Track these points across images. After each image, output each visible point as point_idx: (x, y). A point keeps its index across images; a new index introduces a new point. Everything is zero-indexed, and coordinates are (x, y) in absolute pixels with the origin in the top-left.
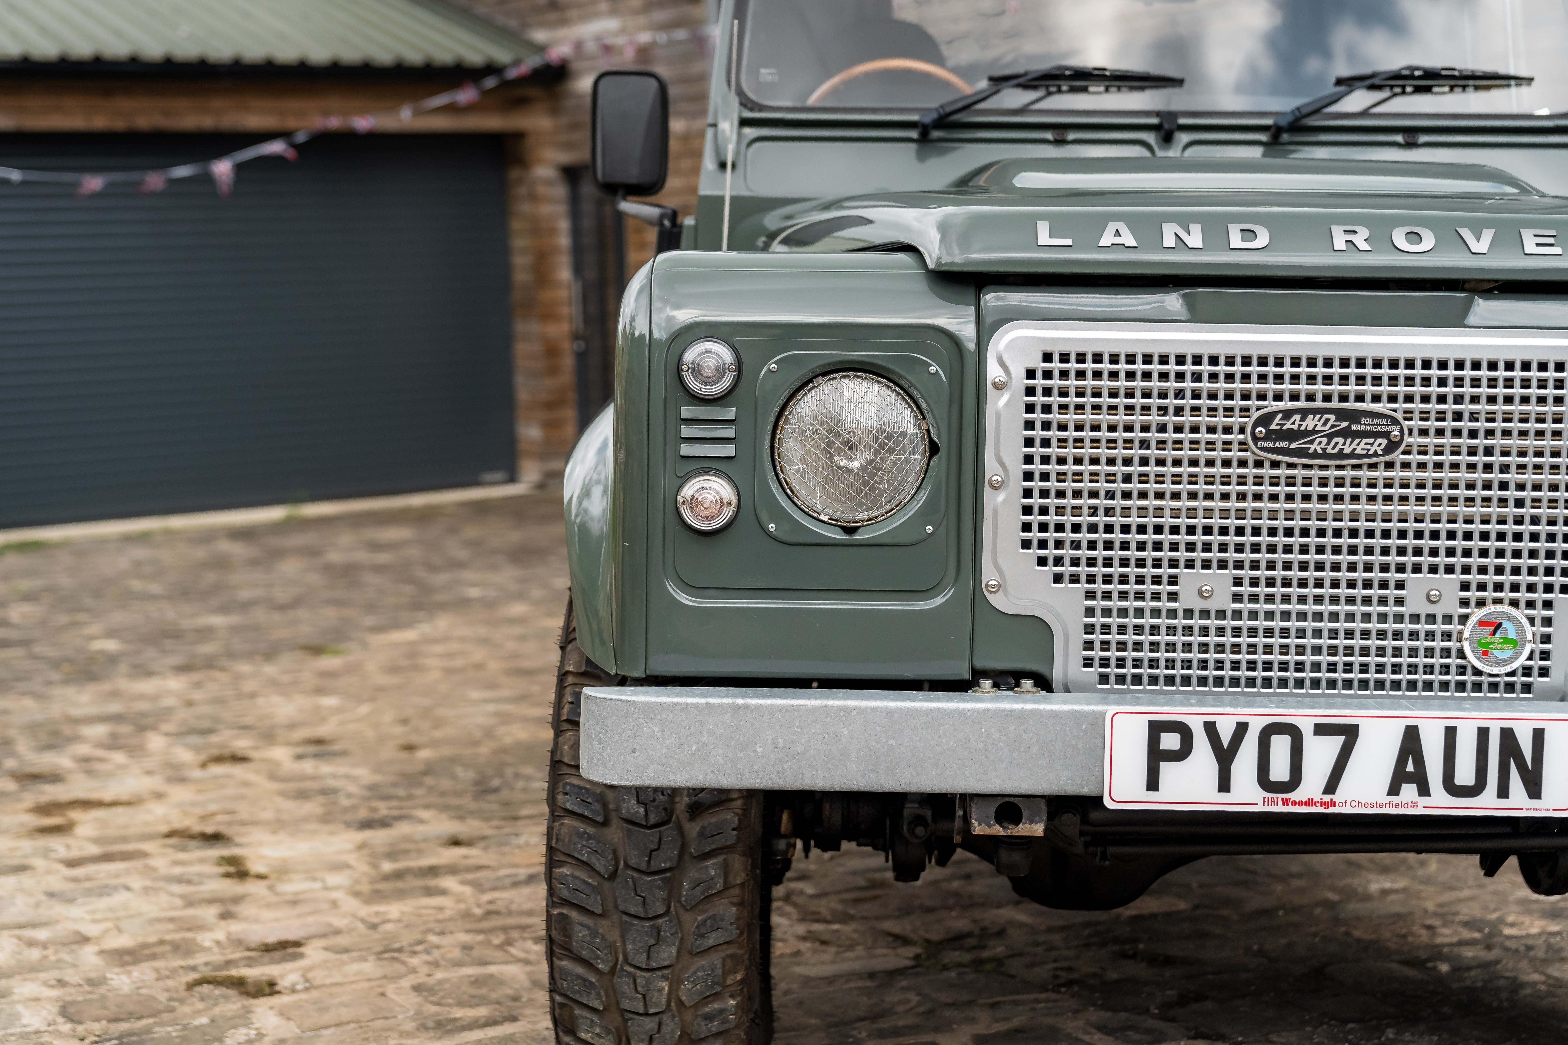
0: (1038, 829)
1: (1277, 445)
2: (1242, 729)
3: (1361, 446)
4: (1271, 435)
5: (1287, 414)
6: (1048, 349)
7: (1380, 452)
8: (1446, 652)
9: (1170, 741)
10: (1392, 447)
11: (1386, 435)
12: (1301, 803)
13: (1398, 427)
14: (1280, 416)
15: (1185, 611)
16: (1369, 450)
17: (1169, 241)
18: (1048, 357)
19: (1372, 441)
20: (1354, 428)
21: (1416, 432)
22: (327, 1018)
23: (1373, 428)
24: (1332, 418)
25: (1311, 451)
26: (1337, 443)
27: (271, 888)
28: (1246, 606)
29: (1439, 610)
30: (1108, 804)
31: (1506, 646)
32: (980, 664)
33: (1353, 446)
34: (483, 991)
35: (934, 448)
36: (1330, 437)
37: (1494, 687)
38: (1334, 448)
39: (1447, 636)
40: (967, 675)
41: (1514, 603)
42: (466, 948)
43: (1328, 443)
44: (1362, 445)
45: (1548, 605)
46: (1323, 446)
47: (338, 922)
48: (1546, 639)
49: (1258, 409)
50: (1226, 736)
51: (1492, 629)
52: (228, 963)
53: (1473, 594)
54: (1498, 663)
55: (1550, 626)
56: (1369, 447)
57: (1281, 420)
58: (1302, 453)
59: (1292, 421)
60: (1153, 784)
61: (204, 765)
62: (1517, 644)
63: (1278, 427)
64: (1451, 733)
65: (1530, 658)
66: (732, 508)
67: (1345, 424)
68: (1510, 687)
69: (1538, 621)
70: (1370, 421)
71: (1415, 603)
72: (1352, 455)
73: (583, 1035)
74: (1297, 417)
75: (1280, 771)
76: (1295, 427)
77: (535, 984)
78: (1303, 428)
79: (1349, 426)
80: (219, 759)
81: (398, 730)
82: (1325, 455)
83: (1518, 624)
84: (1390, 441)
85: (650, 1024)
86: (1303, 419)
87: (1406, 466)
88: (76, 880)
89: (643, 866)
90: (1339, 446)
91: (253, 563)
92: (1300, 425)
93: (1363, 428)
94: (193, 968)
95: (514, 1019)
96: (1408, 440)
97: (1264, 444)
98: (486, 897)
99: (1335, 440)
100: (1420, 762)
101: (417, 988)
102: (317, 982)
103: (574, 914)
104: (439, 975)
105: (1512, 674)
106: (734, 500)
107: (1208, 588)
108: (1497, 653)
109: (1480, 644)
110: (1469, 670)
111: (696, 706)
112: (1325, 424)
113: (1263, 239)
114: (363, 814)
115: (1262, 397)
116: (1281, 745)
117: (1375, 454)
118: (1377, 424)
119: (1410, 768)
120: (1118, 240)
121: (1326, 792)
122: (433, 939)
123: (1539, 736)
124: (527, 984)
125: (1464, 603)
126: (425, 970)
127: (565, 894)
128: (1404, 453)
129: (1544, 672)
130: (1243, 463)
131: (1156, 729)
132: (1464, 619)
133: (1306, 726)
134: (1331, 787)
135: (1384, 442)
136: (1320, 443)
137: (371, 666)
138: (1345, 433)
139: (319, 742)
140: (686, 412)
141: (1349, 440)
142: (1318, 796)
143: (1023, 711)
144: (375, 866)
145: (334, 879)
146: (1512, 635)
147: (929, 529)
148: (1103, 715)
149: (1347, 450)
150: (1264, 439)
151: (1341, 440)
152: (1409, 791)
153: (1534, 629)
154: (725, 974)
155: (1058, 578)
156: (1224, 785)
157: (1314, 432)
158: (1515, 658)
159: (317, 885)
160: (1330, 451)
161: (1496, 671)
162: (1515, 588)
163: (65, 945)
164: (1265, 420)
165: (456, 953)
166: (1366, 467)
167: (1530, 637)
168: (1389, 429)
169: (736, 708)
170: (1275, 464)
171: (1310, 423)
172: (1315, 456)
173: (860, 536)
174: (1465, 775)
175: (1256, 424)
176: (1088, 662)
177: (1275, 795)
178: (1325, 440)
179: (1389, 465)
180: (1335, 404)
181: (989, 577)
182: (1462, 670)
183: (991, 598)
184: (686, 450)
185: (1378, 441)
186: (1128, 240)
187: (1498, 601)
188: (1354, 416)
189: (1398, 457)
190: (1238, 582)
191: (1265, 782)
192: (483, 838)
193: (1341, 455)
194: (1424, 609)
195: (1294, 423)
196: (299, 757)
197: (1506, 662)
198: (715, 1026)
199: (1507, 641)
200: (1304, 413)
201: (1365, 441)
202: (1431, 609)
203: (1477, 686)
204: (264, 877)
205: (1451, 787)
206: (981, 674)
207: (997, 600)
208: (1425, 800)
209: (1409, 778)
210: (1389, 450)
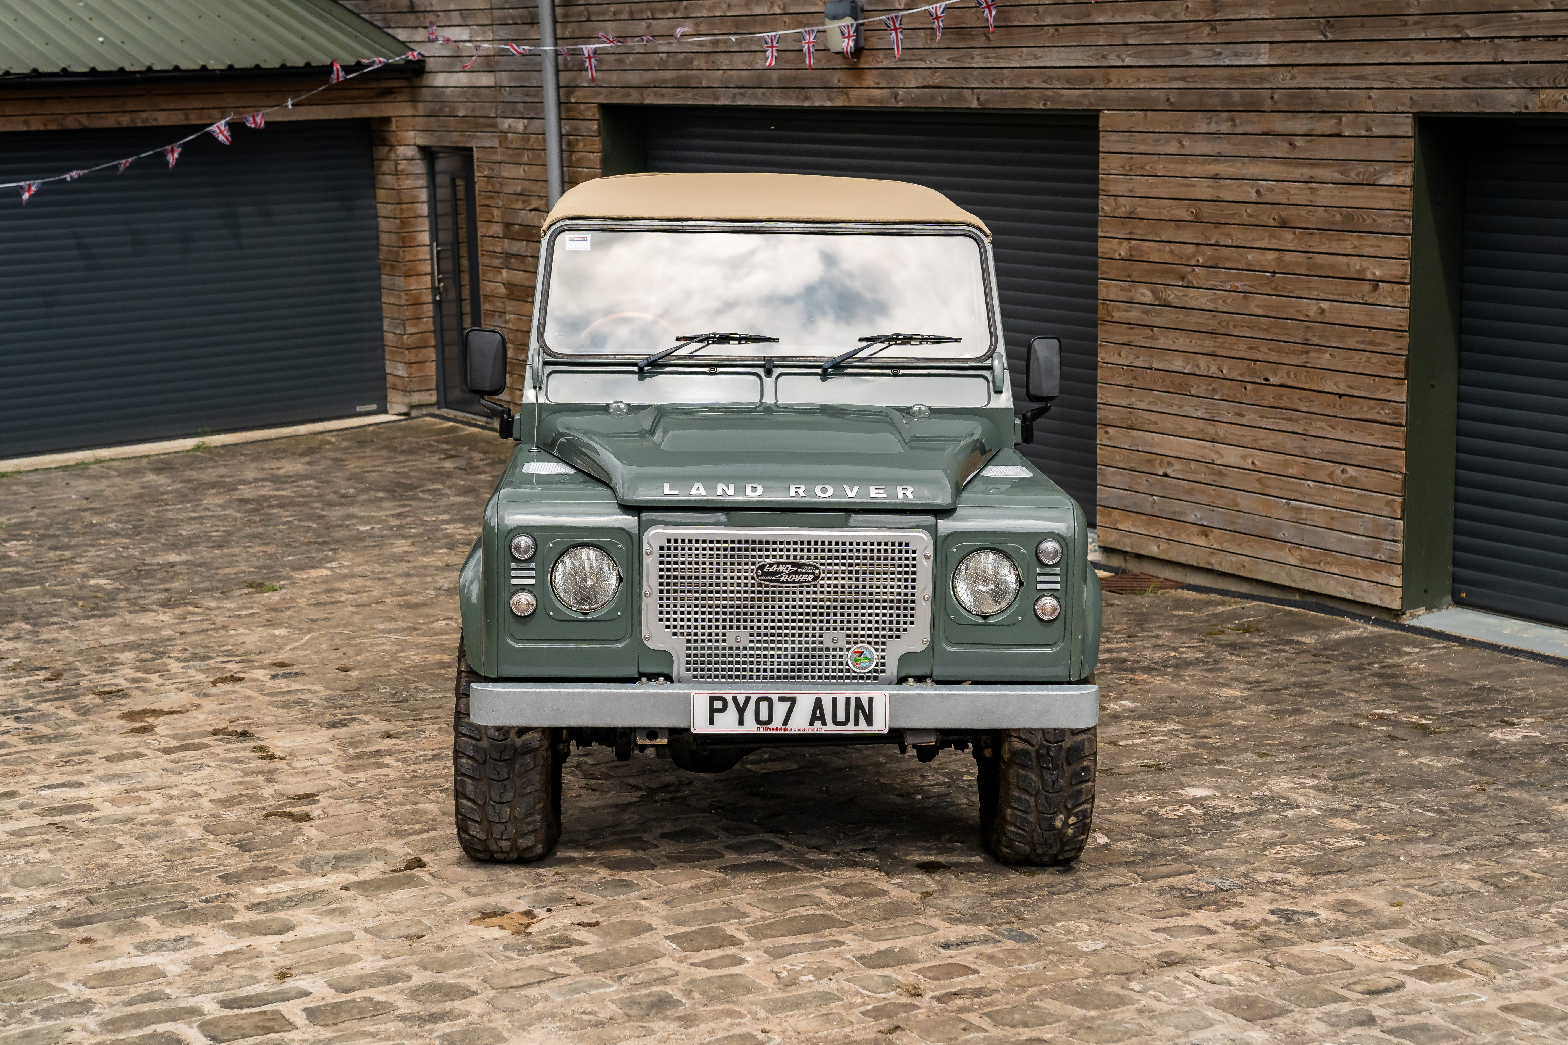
0: (665, 741)
1: (767, 578)
2: (748, 700)
3: (802, 578)
4: (764, 574)
5: (771, 565)
6: (669, 538)
7: (811, 580)
8: (841, 664)
9: (718, 705)
10: (815, 578)
11: (813, 573)
12: (773, 730)
13: (818, 570)
15: (729, 647)
16: (806, 580)
17: (720, 492)
19: (807, 576)
20: (799, 570)
21: (826, 572)
22: (341, 831)
23: (808, 571)
24: (790, 566)
25: (781, 580)
27: (289, 765)
28: (756, 645)
29: (838, 646)
30: (693, 731)
31: (866, 661)
32: (642, 671)
33: (800, 578)
34: (417, 817)
35: (621, 579)
36: (789, 574)
37: (862, 678)
38: (791, 579)
39: (841, 657)
40: (637, 675)
41: (869, 643)
42: (405, 796)
43: (789, 577)
45: (884, 643)
46: (787, 578)
47: (333, 783)
48: (883, 657)
49: (759, 563)
50: (741, 703)
51: (860, 654)
52: (281, 805)
53: (852, 639)
54: (862, 668)
55: (884, 652)
56: (806, 578)
57: (768, 567)
58: (778, 581)
59: (773, 567)
60: (711, 722)
61: (214, 683)
62: (870, 660)
63: (767, 571)
64: (834, 700)
65: (876, 666)
66: (534, 606)
67: (796, 569)
68: (869, 678)
69: (879, 650)
70: (806, 567)
71: (827, 643)
72: (799, 582)
73: (472, 833)
74: (775, 566)
75: (764, 716)
76: (775, 571)
77: (444, 813)
80: (224, 680)
81: (334, 655)
82: (787, 582)
83: (871, 652)
84: (815, 576)
85: (502, 827)
86: (778, 567)
87: (822, 586)
88: (173, 761)
89: (498, 758)
90: (793, 578)
92: (777, 570)
93: (803, 570)
94: (263, 808)
95: (435, 830)
96: (822, 575)
97: (762, 577)
98: (411, 768)
99: (792, 576)
100: (822, 713)
101: (383, 816)
102: (331, 814)
103: (467, 780)
104: (393, 810)
105: (869, 672)
106: (534, 602)
107: (739, 638)
108: (862, 664)
109: (855, 660)
110: (851, 671)
111: (519, 693)
112: (787, 569)
113: (760, 491)
114: (328, 718)
115: (760, 557)
116: (764, 706)
117: (809, 582)
118: (809, 569)
119: (818, 714)
120: (698, 492)
121: (783, 725)
122: (385, 791)
123: (871, 700)
124: (439, 813)
125: (848, 643)
126: (385, 807)
127: (463, 771)
128: (821, 581)
129: (883, 671)
130: (753, 585)
131: (712, 700)
132: (848, 649)
133: (775, 698)
134: (785, 723)
135: (813, 576)
136: (785, 577)
137: (302, 602)
138: (796, 573)
139: (282, 665)
140: (513, 565)
141: (798, 576)
142: (780, 726)
143: (657, 693)
144: (345, 752)
145: (323, 759)
146: (868, 656)
147: (620, 614)
148: (692, 693)
149: (797, 580)
150: (762, 575)
151: (794, 576)
152: (818, 723)
153: (878, 653)
154: (535, 804)
155: (675, 634)
156: (741, 723)
157: (783, 572)
158: (870, 666)
159: (315, 763)
160: (789, 580)
161: (862, 671)
162: (869, 636)
163: (189, 797)
164: (762, 567)
165: (400, 799)
166: (805, 587)
167: (876, 657)
168: (814, 571)
169: (536, 691)
170: (767, 586)
171: (781, 568)
172: (783, 582)
173: (589, 617)
174: (841, 717)
175: (758, 569)
176: (688, 669)
177: (762, 727)
178: (787, 576)
179: (815, 586)
180: (792, 560)
181: (645, 634)
182: (848, 671)
183: (646, 643)
184: (514, 581)
185: (810, 576)
186: (703, 492)
187: (862, 642)
188: (799, 566)
189: (819, 582)
190: (752, 635)
191: (758, 721)
192: (404, 733)
193: (794, 582)
194: (831, 646)
195: (774, 569)
196: (274, 677)
197: (866, 668)
198: (531, 828)
199: (866, 659)
200: (778, 564)
201: (804, 576)
202: (834, 646)
203: (855, 678)
204: (283, 759)
205: (835, 722)
206: (642, 675)
207: (649, 644)
208: (824, 728)
209: (818, 719)
210: (814, 579)
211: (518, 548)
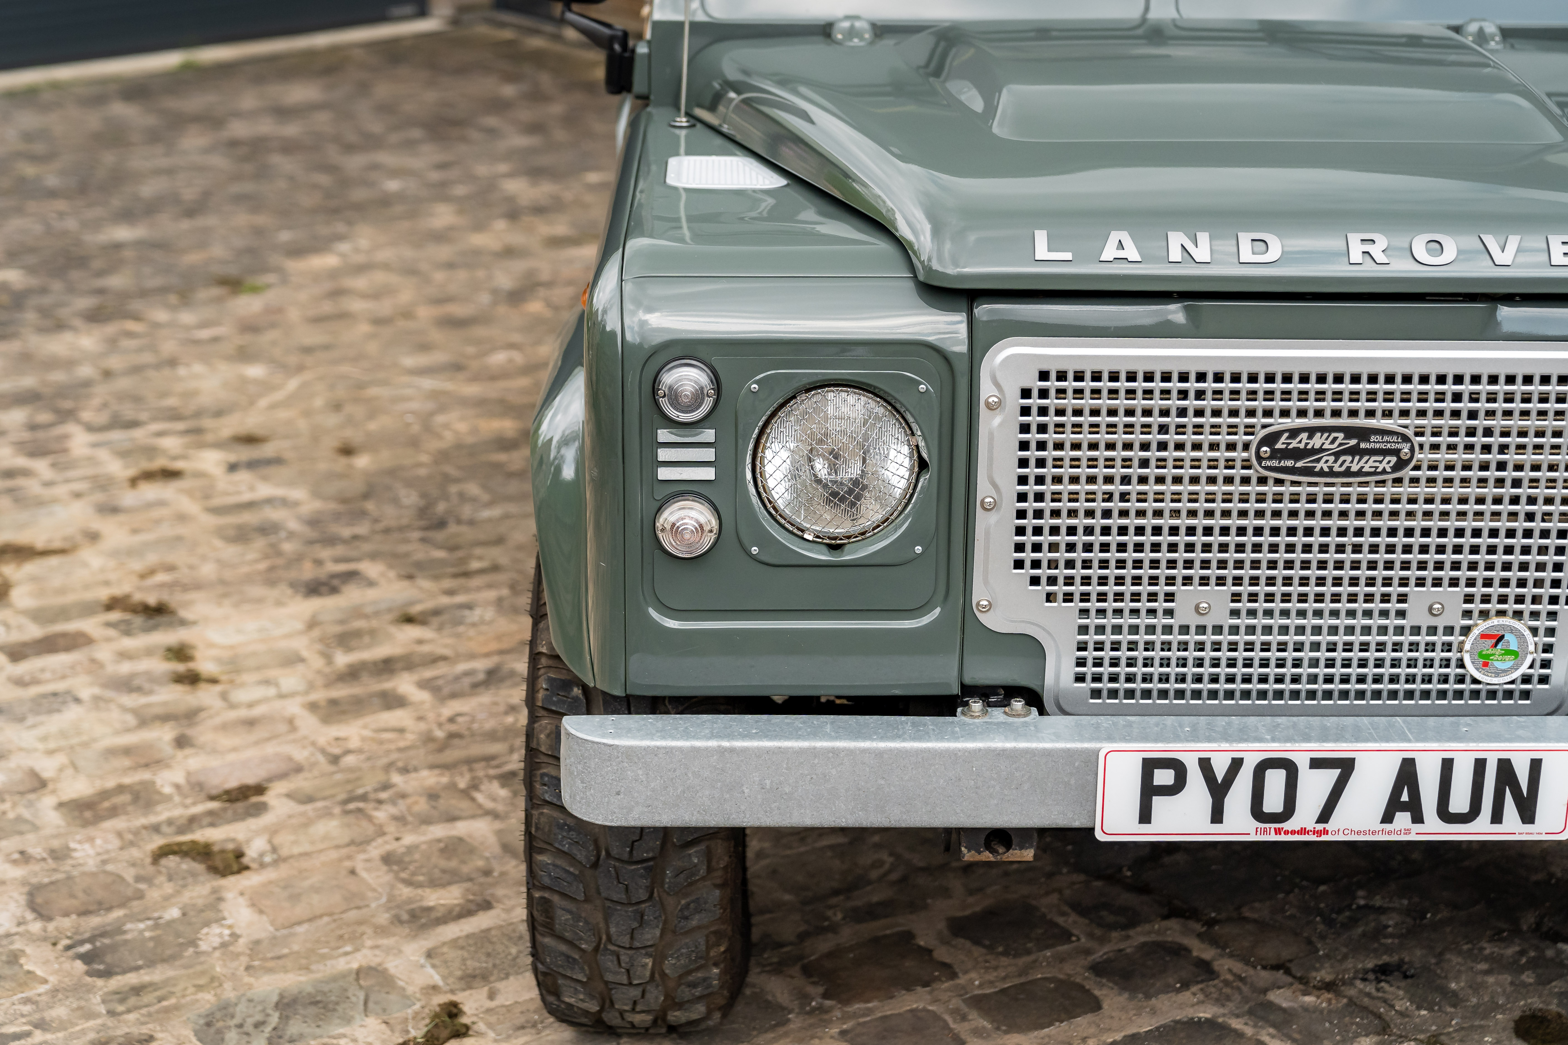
0: (1028, 854)
1: (1282, 464)
2: (1236, 764)
3: (1369, 463)
4: (1276, 454)
5: (1294, 433)
6: (1045, 368)
7: (1389, 470)
8: (1446, 663)
9: (1164, 777)
10: (1401, 464)
11: (1396, 452)
12: (1293, 832)
13: (1409, 445)
14: (1286, 435)
15: (1181, 627)
16: (1377, 468)
17: (1175, 254)
18: (1044, 376)
19: (1381, 458)
20: (1363, 445)
21: (1427, 447)
22: (300, 910)
23: (1382, 446)
24: (1341, 435)
25: (1317, 470)
26: (1344, 461)
27: (224, 696)
28: (1244, 621)
29: (1441, 622)
30: (1100, 836)
31: (1508, 657)
32: (969, 681)
33: (1361, 464)
34: (453, 864)
35: (923, 465)
36: (1337, 455)
37: (1492, 695)
38: (1341, 466)
39: (1448, 647)
40: (956, 690)
41: (1518, 614)
42: (433, 796)
43: (1335, 461)
44: (1371, 463)
45: (1552, 615)
46: (1329, 464)
47: (298, 754)
48: (1548, 648)
49: (1264, 426)
50: (1220, 771)
51: (1494, 641)
52: (192, 820)
53: (1476, 607)
54: (1498, 673)
55: (1553, 636)
56: (1377, 464)
57: (1288, 438)
58: (1307, 471)
59: (1298, 439)
60: (1145, 816)
61: (134, 482)
62: (1518, 655)
63: (1284, 446)
64: (1447, 765)
65: (1531, 667)
66: (713, 537)
67: (1353, 442)
68: (1509, 694)
69: (1541, 632)
70: (1379, 438)
71: (1417, 615)
72: (1359, 473)
73: (567, 1000)
74: (1304, 435)
75: (1273, 802)
76: (1302, 446)
78: (1309, 447)
79: (1358, 444)
80: (149, 476)
81: (332, 420)
82: (1332, 473)
83: (1520, 636)
84: (1399, 458)
85: (635, 993)
86: (1310, 437)
87: (1415, 481)
88: (20, 682)
89: (626, 856)
90: (1347, 464)
91: (154, 137)
92: (1307, 444)
93: (1372, 445)
94: (156, 829)
95: (488, 905)
96: (1418, 456)
97: (1269, 463)
98: (447, 711)
99: (1342, 458)
100: (1415, 794)
101: (388, 859)
102: (284, 852)
103: (556, 899)
104: (409, 839)
105: (1512, 682)
106: (714, 523)
107: (1205, 605)
108: (1497, 664)
109: (1481, 655)
110: (1468, 679)
111: (680, 749)
112: (1332, 442)
113: (1275, 251)
114: (308, 572)
115: (1268, 413)
116: (1275, 779)
117: (1384, 472)
118: (1387, 442)
119: (1405, 797)
120: (1121, 254)
121: (1319, 821)
122: (396, 779)
123: (1536, 766)
125: (1467, 614)
126: (392, 828)
127: (547, 881)
128: (1413, 469)
129: (1544, 680)
130: (1245, 481)
131: (1149, 766)
132: (1465, 631)
133: (1302, 761)
134: (1325, 816)
135: (1394, 459)
136: (1327, 461)
137: (294, 313)
138: (1353, 451)
139: (250, 440)
140: (664, 435)
141: (1357, 458)
142: (1310, 824)
143: (1015, 750)
144: (329, 658)
145: (288, 680)
146: (1514, 646)
147: (918, 549)
148: (1097, 752)
149: (1355, 468)
150: (1270, 458)
151: (1349, 458)
152: (1403, 819)
153: (1536, 639)
154: (709, 948)
155: (1050, 597)
156: (1217, 817)
157: (1321, 450)
158: (1515, 668)
159: (272, 691)
160: (1336, 468)
161: (1495, 680)
162: (1520, 599)
163: (22, 793)
164: (1270, 439)
165: (423, 804)
166: (1373, 484)
167: (1532, 648)
168: (1399, 446)
169: (722, 751)
170: (1279, 482)
171: (1317, 441)
172: (1322, 473)
173: (847, 556)
174: (1459, 803)
175: (1261, 443)
176: (1080, 678)
177: (1267, 826)
178: (1332, 458)
179: (1398, 481)
180: (1344, 421)
181: (980, 595)
182: (1461, 680)
183: (982, 617)
184: (664, 473)
185: (1388, 458)
186: (1132, 252)
187: (1501, 613)
188: (1364, 434)
189: (1408, 473)
190: (1236, 597)
191: (1258, 813)
192: (437, 612)
193: (1348, 473)
194: (1425, 621)
195: (1301, 441)
196: (233, 467)
197: (1505, 672)
198: (698, 992)
199: (1509, 652)
200: (1312, 431)
201: (1373, 458)
202: (1433, 622)
203: (1475, 694)
204: (214, 681)
205: (1445, 814)
206: (970, 691)
207: (987, 620)
208: (1418, 827)
209: (1404, 807)
210: (1398, 467)
211: (674, 397)
